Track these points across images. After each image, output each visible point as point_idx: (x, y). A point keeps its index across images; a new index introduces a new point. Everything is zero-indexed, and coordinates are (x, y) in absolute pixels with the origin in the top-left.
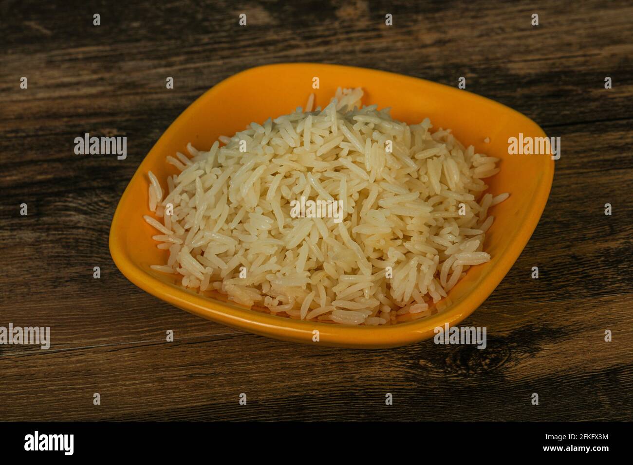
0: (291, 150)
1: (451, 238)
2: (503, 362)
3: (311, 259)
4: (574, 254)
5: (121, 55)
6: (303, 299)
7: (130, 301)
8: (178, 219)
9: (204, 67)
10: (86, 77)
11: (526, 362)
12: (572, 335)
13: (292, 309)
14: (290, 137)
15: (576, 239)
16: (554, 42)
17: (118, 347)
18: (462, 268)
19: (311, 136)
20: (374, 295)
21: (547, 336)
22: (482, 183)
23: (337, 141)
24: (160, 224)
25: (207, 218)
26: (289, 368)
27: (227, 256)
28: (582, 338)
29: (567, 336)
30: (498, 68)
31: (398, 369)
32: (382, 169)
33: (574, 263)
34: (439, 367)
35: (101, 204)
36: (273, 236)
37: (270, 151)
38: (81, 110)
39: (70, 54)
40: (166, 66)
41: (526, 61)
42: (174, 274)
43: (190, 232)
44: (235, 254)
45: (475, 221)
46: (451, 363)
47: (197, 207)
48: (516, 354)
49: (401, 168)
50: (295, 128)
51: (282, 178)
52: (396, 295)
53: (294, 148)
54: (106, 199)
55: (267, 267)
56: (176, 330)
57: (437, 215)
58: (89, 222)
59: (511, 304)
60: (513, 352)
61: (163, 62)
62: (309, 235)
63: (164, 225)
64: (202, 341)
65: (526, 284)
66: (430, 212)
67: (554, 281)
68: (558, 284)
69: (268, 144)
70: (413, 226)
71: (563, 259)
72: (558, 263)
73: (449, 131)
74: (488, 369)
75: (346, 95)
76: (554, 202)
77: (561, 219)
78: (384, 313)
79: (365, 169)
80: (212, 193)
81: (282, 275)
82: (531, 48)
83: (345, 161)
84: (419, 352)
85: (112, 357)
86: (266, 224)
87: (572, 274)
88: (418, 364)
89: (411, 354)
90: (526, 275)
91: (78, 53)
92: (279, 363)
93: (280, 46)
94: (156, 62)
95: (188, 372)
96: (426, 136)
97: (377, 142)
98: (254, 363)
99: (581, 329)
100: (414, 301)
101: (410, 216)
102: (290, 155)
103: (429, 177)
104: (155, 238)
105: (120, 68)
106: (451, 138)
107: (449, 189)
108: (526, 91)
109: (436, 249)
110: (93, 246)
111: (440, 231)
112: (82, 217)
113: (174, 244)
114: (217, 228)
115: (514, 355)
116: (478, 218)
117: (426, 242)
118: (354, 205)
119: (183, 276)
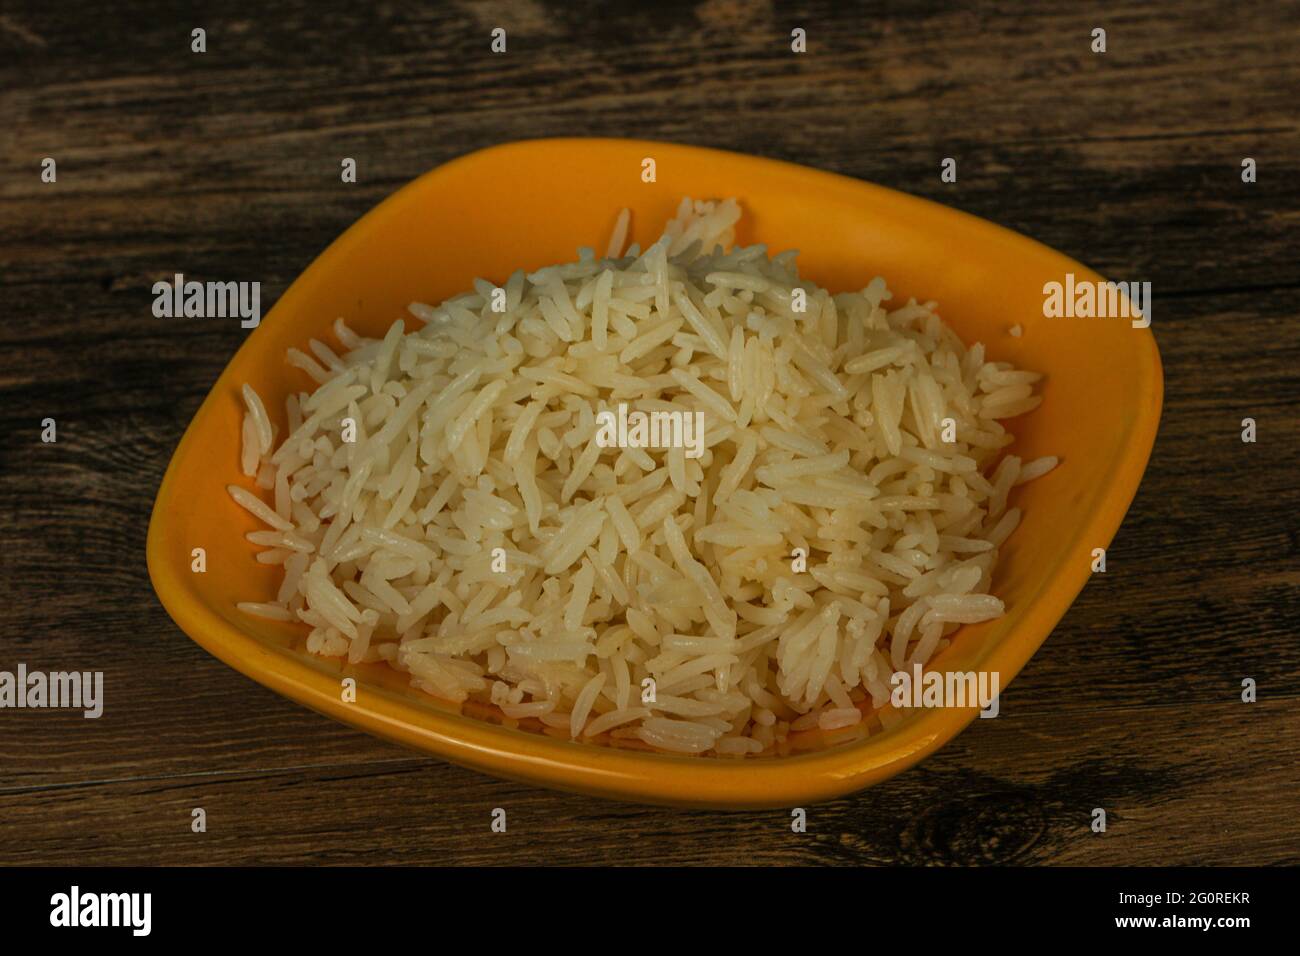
0: (562, 348)
1: (918, 558)
2: (1028, 845)
3: (599, 597)
4: (1205, 597)
5: (203, 97)
6: (578, 692)
7: (193, 676)
8: (306, 495)
9: (390, 132)
10: (120, 150)
11: (1081, 846)
12: (1189, 788)
13: (554, 711)
14: (560, 318)
15: (1211, 563)
16: (1188, 96)
17: (163, 783)
18: (941, 628)
19: (609, 317)
20: (739, 684)
21: (1131, 789)
22: (1001, 430)
23: (667, 330)
24: (266, 507)
25: (369, 495)
26: (545, 843)
27: (413, 585)
28: (1213, 796)
29: (1176, 790)
30: (1059, 154)
31: (790, 854)
32: (766, 397)
33: (1204, 620)
34: (884, 850)
35: (139, 448)
36: (517, 545)
37: (514, 350)
38: (104, 227)
39: (85, 94)
40: (303, 127)
41: (1123, 139)
42: (291, 622)
43: (332, 525)
44: (432, 579)
45: (977, 519)
46: (912, 844)
47: (350, 467)
48: (1061, 829)
49: (811, 394)
50: (573, 297)
51: (540, 410)
52: (789, 687)
53: (571, 343)
54: (151, 435)
55: (499, 615)
56: (295, 748)
57: (890, 504)
58: (112, 490)
59: (1054, 710)
60: (1052, 822)
61: (297, 118)
62: (596, 545)
63: (273, 508)
64: (350, 774)
65: (1092, 665)
66: (872, 499)
67: (1156, 659)
68: (1166, 666)
69: (513, 332)
70: (834, 529)
71: (1181, 609)
72: (1168, 618)
73: (931, 305)
74: (992, 861)
75: (702, 215)
76: (1168, 474)
77: (1181, 515)
78: (761, 726)
79: (727, 395)
80: (383, 438)
81: (533, 635)
82: (1137, 109)
83: (684, 376)
84: (842, 815)
85: (147, 807)
86: (501, 515)
87: (1198, 644)
88: (837, 843)
89: (822, 820)
90: (1094, 642)
91: (105, 91)
92: (522, 831)
93: (566, 86)
94: (281, 117)
95: (316, 846)
96: (876, 319)
97: (757, 334)
98: (467, 831)
99: (1210, 775)
100: (830, 701)
101: (827, 506)
102: (559, 360)
103: (875, 416)
104: (252, 537)
105: (198, 129)
106: (934, 324)
107: (921, 445)
108: (1119, 211)
109: (884, 582)
110: (117, 545)
111: (898, 539)
112: (94, 477)
113: (295, 552)
114: (391, 520)
115: (1056, 830)
116: (984, 512)
117: (862, 566)
118: (700, 477)
119: (311, 628)
